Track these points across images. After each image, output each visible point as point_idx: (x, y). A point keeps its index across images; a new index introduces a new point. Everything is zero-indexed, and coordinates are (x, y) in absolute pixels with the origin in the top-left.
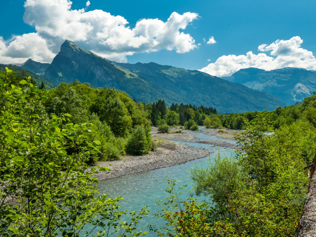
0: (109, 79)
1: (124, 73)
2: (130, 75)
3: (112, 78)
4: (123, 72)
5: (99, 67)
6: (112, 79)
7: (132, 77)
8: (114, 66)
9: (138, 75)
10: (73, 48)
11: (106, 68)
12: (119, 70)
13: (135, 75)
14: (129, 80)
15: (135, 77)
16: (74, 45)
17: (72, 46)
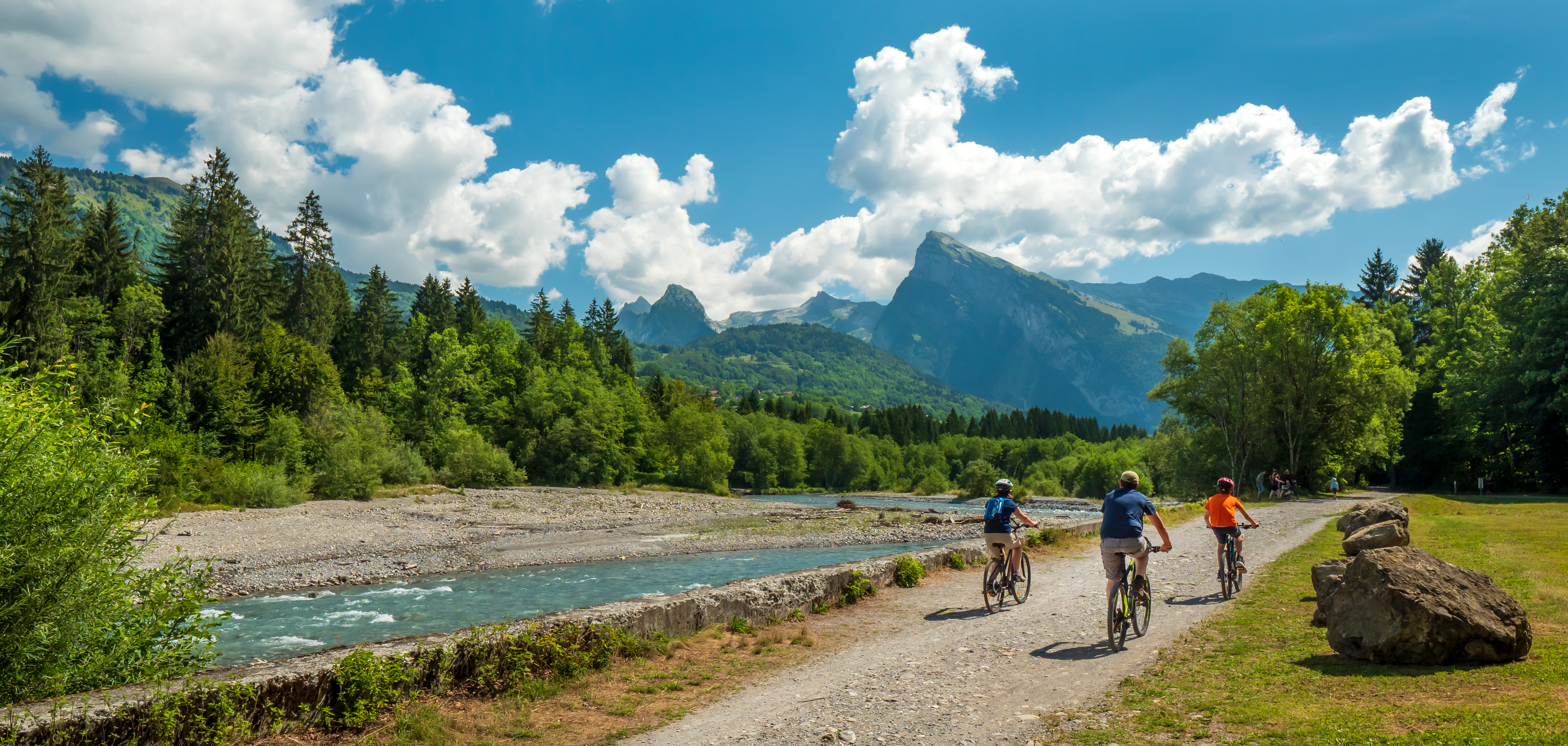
0: (1068, 341)
1: (1112, 321)
2: (1134, 324)
3: (1075, 337)
4: (1111, 316)
5: (1032, 306)
6: (1074, 342)
7: (1141, 332)
8: (1079, 300)
9: (1161, 323)
10: (952, 253)
11: (1055, 308)
12: (1097, 311)
13: (1148, 321)
14: (1131, 343)
15: (1150, 331)
16: (956, 246)
17: (949, 247)
